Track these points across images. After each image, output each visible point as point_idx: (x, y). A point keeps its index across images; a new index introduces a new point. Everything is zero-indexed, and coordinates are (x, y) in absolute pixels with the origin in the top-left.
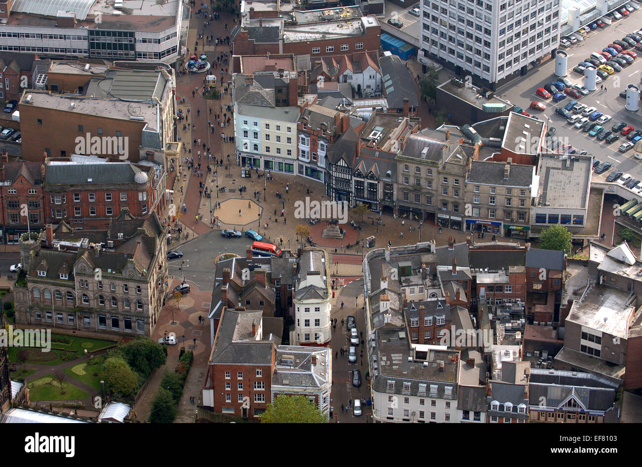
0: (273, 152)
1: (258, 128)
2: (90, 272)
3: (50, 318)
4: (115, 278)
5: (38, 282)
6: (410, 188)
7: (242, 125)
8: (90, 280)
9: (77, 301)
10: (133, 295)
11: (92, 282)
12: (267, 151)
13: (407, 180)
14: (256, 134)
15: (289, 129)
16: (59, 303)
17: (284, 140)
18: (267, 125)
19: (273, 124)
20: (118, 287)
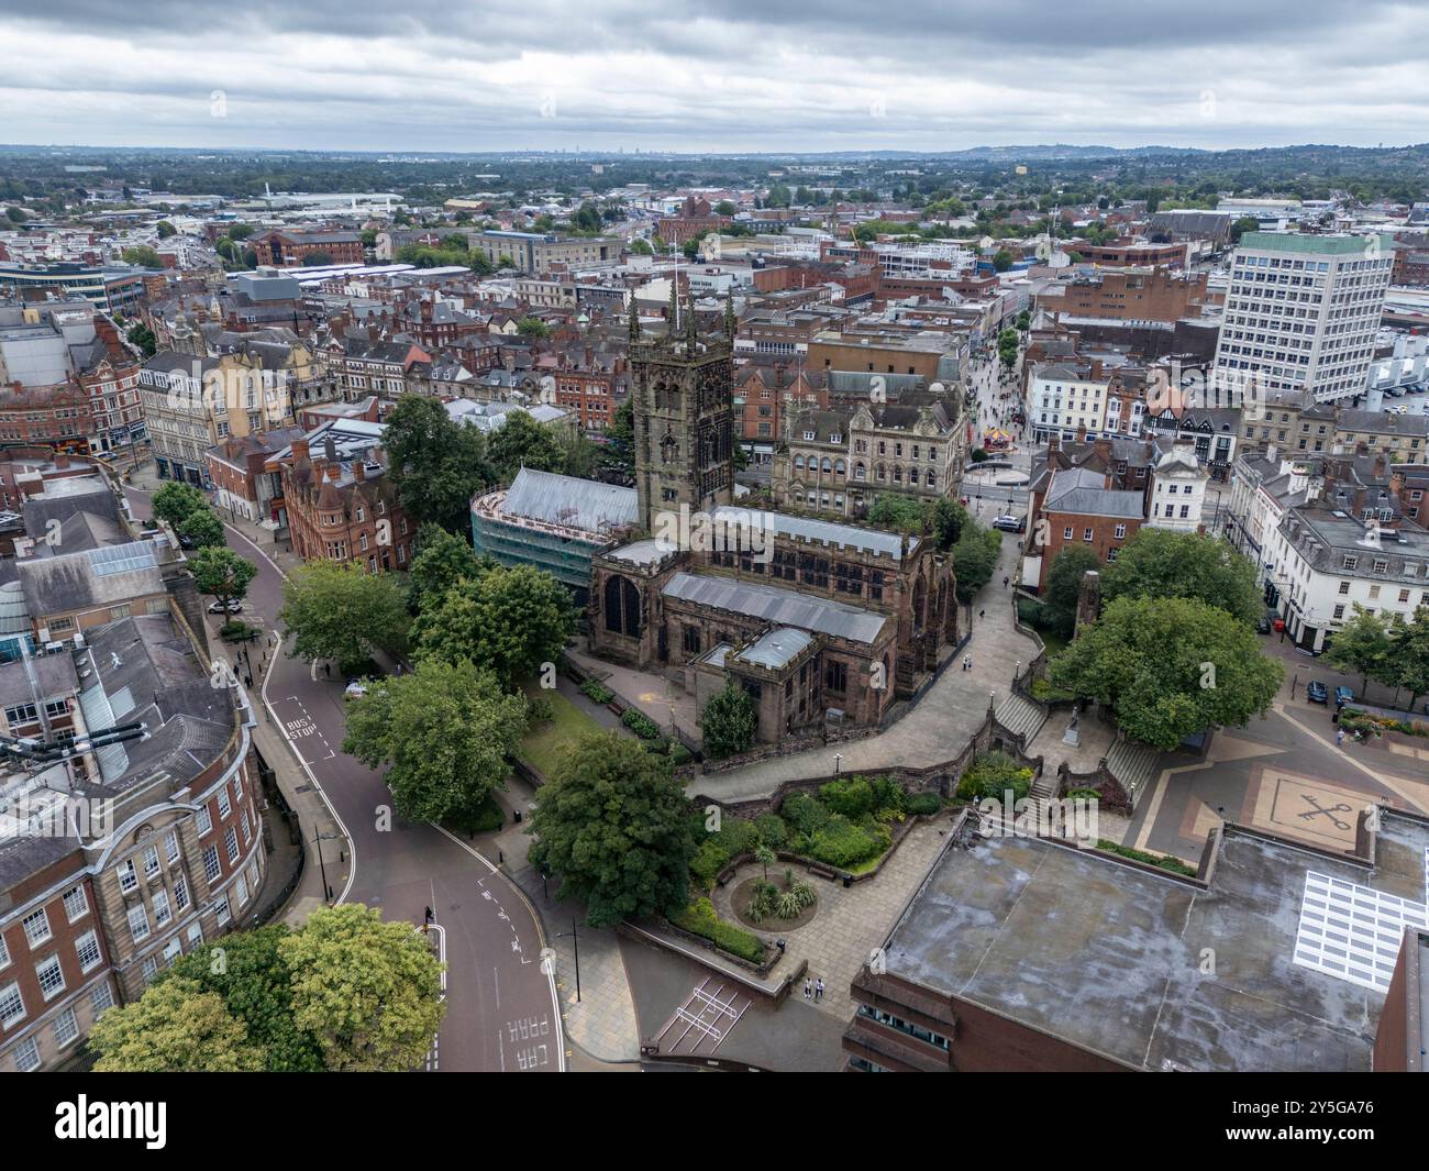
0: (1075, 424)
1: (1062, 393)
2: (871, 427)
3: (812, 500)
4: (902, 437)
5: (803, 446)
6: (1254, 443)
7: (1043, 391)
8: (869, 440)
9: (849, 473)
10: (923, 463)
11: (872, 443)
12: (1069, 423)
13: (1250, 432)
14: (1057, 402)
15: (1098, 392)
16: (827, 478)
17: (1089, 407)
18: (1073, 390)
19: (1079, 387)
20: (906, 451)
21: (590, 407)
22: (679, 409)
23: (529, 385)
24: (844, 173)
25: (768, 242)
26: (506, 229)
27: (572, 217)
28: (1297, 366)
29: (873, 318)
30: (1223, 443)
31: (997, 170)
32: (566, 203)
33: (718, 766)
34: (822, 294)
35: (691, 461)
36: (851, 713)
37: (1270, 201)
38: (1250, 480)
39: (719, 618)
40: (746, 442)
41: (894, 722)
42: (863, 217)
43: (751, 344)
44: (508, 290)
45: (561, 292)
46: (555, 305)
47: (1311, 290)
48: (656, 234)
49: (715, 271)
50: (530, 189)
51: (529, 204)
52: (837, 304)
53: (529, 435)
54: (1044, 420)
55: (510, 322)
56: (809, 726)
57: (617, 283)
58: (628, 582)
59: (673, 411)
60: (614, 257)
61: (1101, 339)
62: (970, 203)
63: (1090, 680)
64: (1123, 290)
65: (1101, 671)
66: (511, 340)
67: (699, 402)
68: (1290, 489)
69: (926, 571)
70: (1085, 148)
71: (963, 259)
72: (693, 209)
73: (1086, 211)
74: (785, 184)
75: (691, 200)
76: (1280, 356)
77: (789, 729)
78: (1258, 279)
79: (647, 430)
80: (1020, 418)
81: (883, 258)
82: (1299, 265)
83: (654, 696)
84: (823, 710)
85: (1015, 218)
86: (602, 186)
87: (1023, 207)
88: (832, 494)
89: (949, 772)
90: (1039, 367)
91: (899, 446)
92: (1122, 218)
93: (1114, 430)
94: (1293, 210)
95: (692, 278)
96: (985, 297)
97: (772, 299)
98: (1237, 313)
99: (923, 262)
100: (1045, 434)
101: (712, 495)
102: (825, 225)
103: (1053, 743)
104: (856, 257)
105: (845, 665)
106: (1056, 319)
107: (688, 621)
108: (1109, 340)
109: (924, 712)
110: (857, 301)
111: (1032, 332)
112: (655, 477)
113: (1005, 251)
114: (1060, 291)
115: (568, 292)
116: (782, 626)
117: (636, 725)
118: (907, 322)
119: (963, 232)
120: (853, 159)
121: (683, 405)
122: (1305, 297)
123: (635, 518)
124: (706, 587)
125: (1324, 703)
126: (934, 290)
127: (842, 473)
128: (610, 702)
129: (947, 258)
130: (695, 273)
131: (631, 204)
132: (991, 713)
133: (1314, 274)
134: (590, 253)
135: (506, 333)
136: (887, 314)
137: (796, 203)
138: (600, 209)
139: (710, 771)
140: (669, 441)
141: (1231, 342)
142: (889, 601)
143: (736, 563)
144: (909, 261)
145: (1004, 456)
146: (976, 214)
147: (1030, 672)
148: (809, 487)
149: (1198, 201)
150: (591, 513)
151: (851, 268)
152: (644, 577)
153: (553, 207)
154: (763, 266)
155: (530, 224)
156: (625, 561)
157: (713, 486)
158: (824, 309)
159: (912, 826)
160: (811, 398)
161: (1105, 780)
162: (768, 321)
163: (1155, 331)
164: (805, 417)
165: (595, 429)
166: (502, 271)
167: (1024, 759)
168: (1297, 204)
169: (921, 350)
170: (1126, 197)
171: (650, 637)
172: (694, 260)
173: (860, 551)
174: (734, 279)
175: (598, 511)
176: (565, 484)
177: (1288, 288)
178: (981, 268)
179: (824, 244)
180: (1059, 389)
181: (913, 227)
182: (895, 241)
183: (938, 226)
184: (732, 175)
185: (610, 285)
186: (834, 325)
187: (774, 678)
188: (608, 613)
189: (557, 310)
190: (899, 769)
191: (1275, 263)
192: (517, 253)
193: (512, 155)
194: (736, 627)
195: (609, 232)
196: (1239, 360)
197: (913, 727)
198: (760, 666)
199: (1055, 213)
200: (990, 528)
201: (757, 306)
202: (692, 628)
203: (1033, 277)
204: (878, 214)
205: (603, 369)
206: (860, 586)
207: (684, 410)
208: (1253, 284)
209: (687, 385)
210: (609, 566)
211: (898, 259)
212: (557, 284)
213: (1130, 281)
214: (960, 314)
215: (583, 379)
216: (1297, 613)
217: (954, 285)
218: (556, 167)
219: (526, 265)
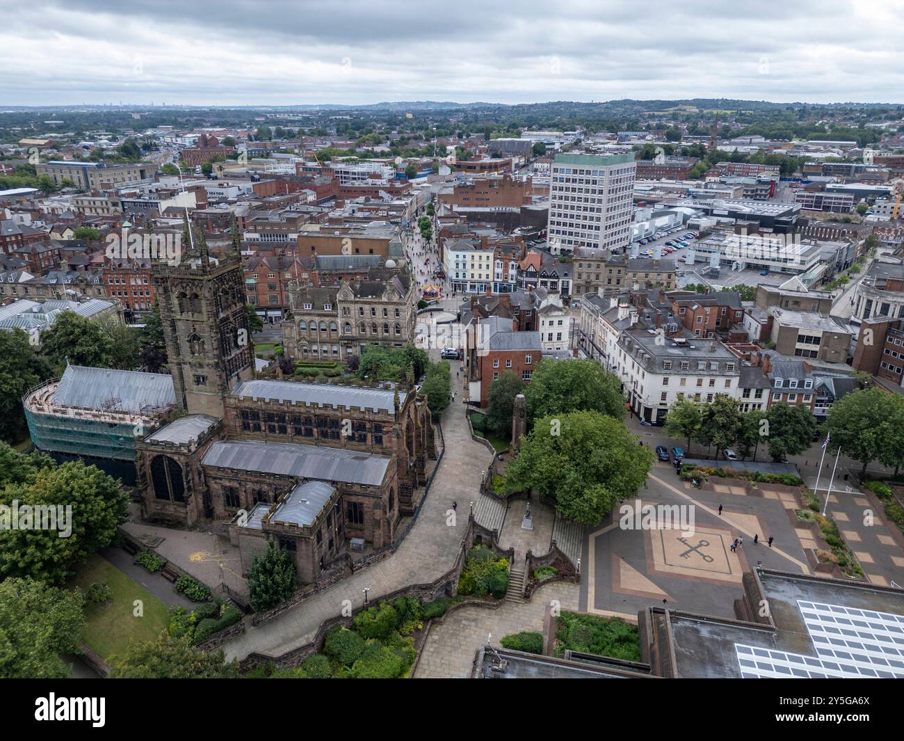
0: (476, 278)
1: (466, 259)
2: (352, 297)
3: (315, 351)
4: (375, 303)
5: (304, 314)
6: (583, 283)
7: (455, 258)
8: (352, 307)
9: (340, 330)
10: (391, 320)
11: (354, 309)
12: (472, 277)
13: (580, 276)
14: (464, 265)
15: (488, 257)
16: (324, 335)
17: (484, 266)
18: (473, 256)
19: (477, 254)
20: (378, 312)
21: (135, 294)
22: (200, 312)
23: (82, 281)
24: (304, 118)
25: (260, 163)
26: (67, 160)
27: (117, 149)
28: (593, 232)
29: (337, 214)
30: (565, 284)
31: (396, 116)
32: (114, 139)
33: (266, 616)
34: (301, 197)
35: (216, 352)
36: (370, 539)
37: (547, 133)
38: (593, 311)
39: (253, 479)
40: (261, 309)
41: (402, 539)
42: (321, 145)
43: (256, 236)
44: (67, 204)
45: (110, 205)
46: (106, 214)
47: (597, 187)
48: (181, 159)
49: (225, 185)
50: (87, 130)
51: (86, 141)
52: (311, 203)
53: (77, 331)
54: (457, 277)
55: (68, 230)
56: (337, 560)
57: (152, 196)
58: (171, 460)
59: (196, 314)
60: (151, 176)
61: (479, 220)
62: (384, 136)
63: (534, 480)
64: (486, 189)
65: (541, 473)
66: (69, 244)
67: (217, 305)
68: (619, 317)
69: (412, 416)
70: (442, 103)
71: (387, 172)
72: (205, 142)
73: (451, 140)
74: (266, 126)
75: (204, 137)
76: (584, 227)
77: (322, 567)
78: (567, 181)
79: (174, 330)
80: (441, 275)
81: (337, 172)
82: (588, 172)
83: (204, 554)
84: (347, 539)
85: (412, 145)
86: (140, 127)
87: (416, 138)
88: (329, 345)
89: (451, 578)
90: (450, 242)
91: (373, 309)
92: (473, 144)
93: (500, 280)
94: (560, 137)
95: (209, 190)
96: (405, 196)
97: (266, 202)
98: (557, 202)
99: (363, 174)
100: (459, 285)
101: (238, 375)
102: (296, 151)
103: (515, 531)
104: (320, 172)
105: (362, 504)
106: (451, 209)
107: (227, 484)
108: (483, 220)
109: (423, 525)
110: (325, 201)
111: (439, 218)
112: (186, 368)
113: (411, 165)
114: (450, 191)
115: (115, 204)
116: (306, 479)
117: (188, 591)
118: (360, 215)
119: (383, 154)
120: (308, 109)
121: (204, 309)
122: (594, 191)
123: (172, 400)
124: (240, 453)
125: (668, 461)
126: (373, 192)
127: (335, 330)
128: (165, 570)
129: (378, 171)
130: (210, 186)
131: (162, 139)
132: (471, 518)
133: (597, 178)
134: (132, 174)
135: (66, 238)
136: (346, 210)
137: (275, 138)
138: (139, 144)
139: (258, 622)
140: (195, 338)
141: (556, 219)
142: (389, 445)
143: (263, 428)
144: (354, 173)
145: (437, 302)
146: (389, 143)
147: (490, 474)
148: (312, 342)
149: (509, 134)
150: (134, 398)
151: (318, 180)
152: (184, 454)
153: (104, 142)
154: (259, 180)
155: (87, 154)
156: (166, 443)
157: (237, 367)
158: (304, 209)
159: (429, 630)
160: (305, 275)
161: (556, 555)
162: (267, 219)
163: (509, 213)
164: (303, 293)
165: (141, 310)
166: (64, 190)
167: (499, 550)
168: (562, 134)
169: (376, 237)
170: (471, 131)
171: (195, 502)
172: (209, 177)
173: (362, 410)
174: (240, 190)
175: (140, 397)
176: (108, 375)
177: (584, 186)
178: (398, 177)
179: (298, 164)
180: (464, 257)
181: (352, 152)
182: (343, 161)
183: (368, 151)
184: (232, 120)
185: (147, 198)
186: (313, 220)
187: (306, 534)
188: (156, 486)
189: (108, 218)
190: (414, 586)
191: (575, 172)
192: (76, 177)
193: (73, 107)
194: (269, 485)
195: (147, 159)
196: (561, 230)
197: (417, 540)
198: (294, 526)
199: (434, 141)
200: (440, 360)
201: (258, 208)
202: (231, 489)
203: (431, 182)
204: (329, 144)
205: (143, 265)
206: (365, 436)
207: (205, 313)
208: (564, 184)
209: (206, 293)
210: (152, 448)
211: (348, 173)
212: (106, 199)
213: (490, 183)
214: (392, 208)
215: (127, 274)
216: (638, 399)
217: (384, 189)
218: (105, 115)
219: (83, 184)
